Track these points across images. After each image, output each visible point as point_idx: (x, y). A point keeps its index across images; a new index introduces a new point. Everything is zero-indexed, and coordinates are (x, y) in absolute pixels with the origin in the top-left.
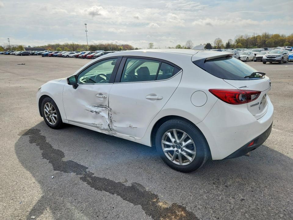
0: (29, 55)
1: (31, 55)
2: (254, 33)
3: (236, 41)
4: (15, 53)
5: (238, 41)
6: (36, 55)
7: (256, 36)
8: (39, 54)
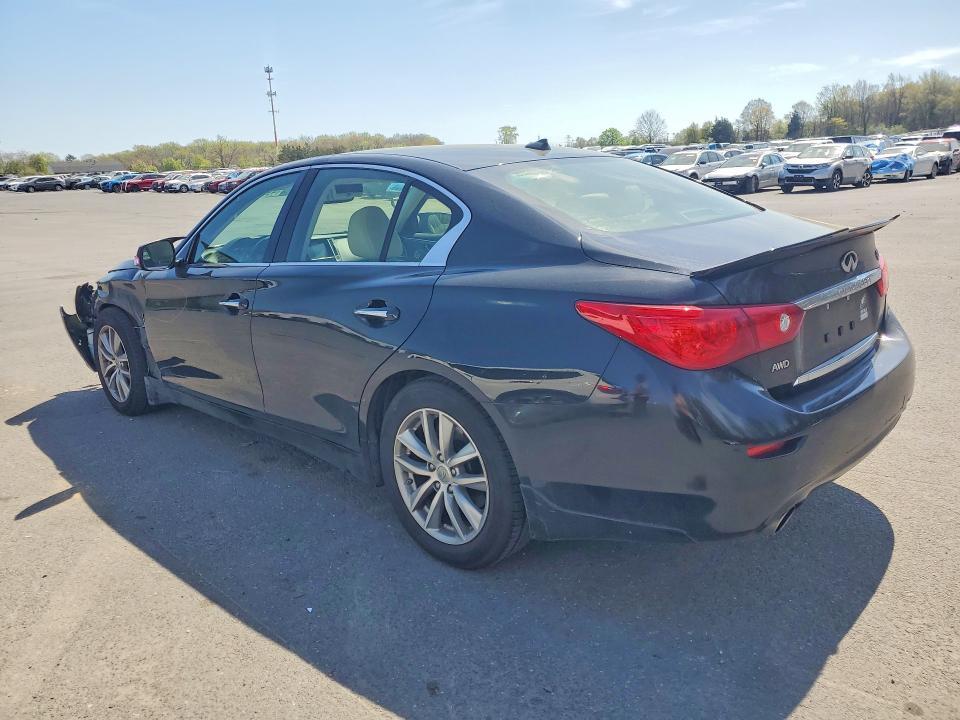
0: (59, 188)
1: (63, 188)
2: (892, 77)
3: (826, 107)
4: (11, 184)
5: (831, 110)
6: (82, 187)
7: (898, 85)
8: (93, 185)
